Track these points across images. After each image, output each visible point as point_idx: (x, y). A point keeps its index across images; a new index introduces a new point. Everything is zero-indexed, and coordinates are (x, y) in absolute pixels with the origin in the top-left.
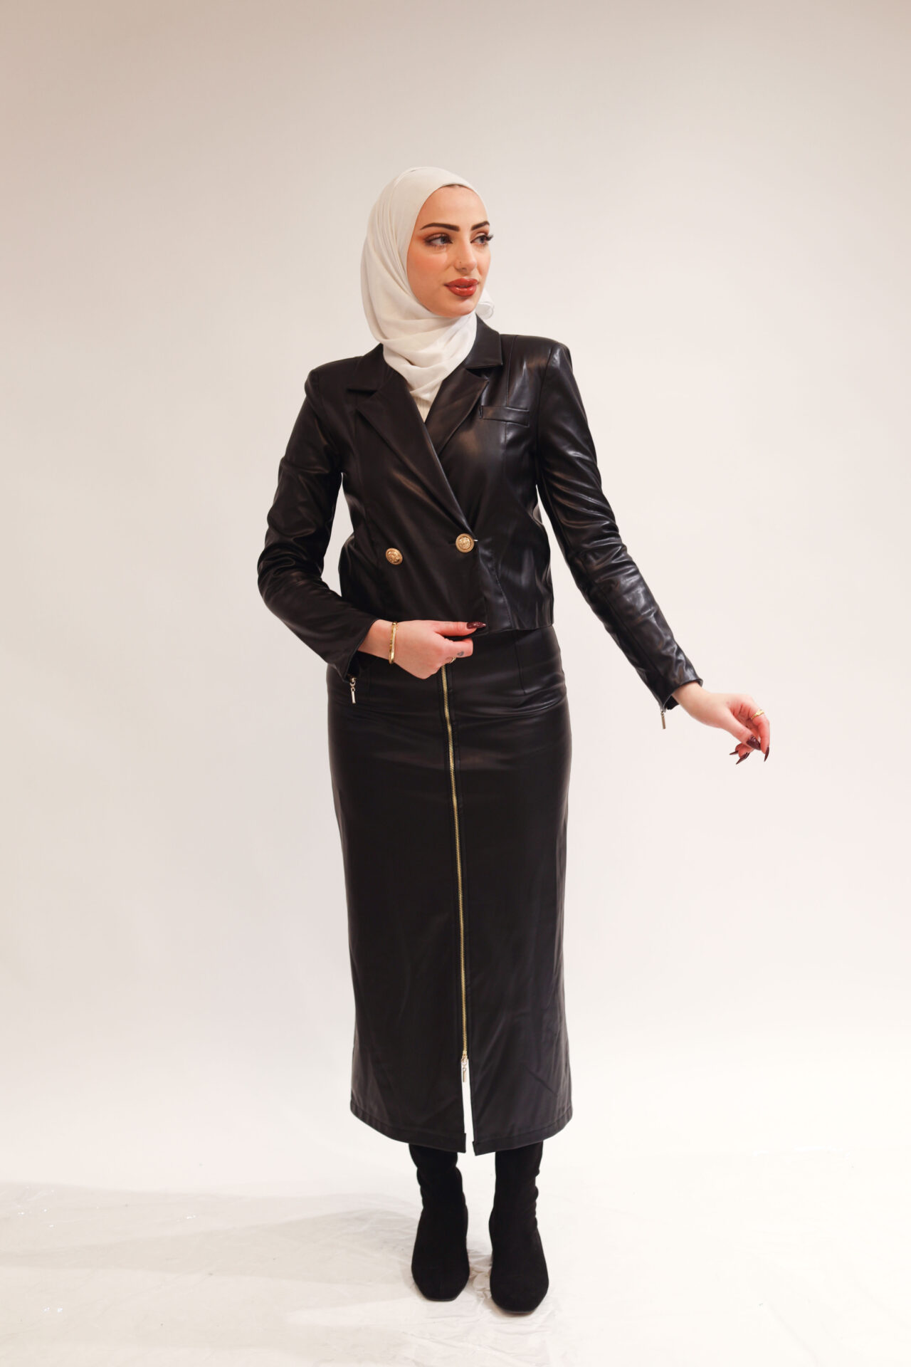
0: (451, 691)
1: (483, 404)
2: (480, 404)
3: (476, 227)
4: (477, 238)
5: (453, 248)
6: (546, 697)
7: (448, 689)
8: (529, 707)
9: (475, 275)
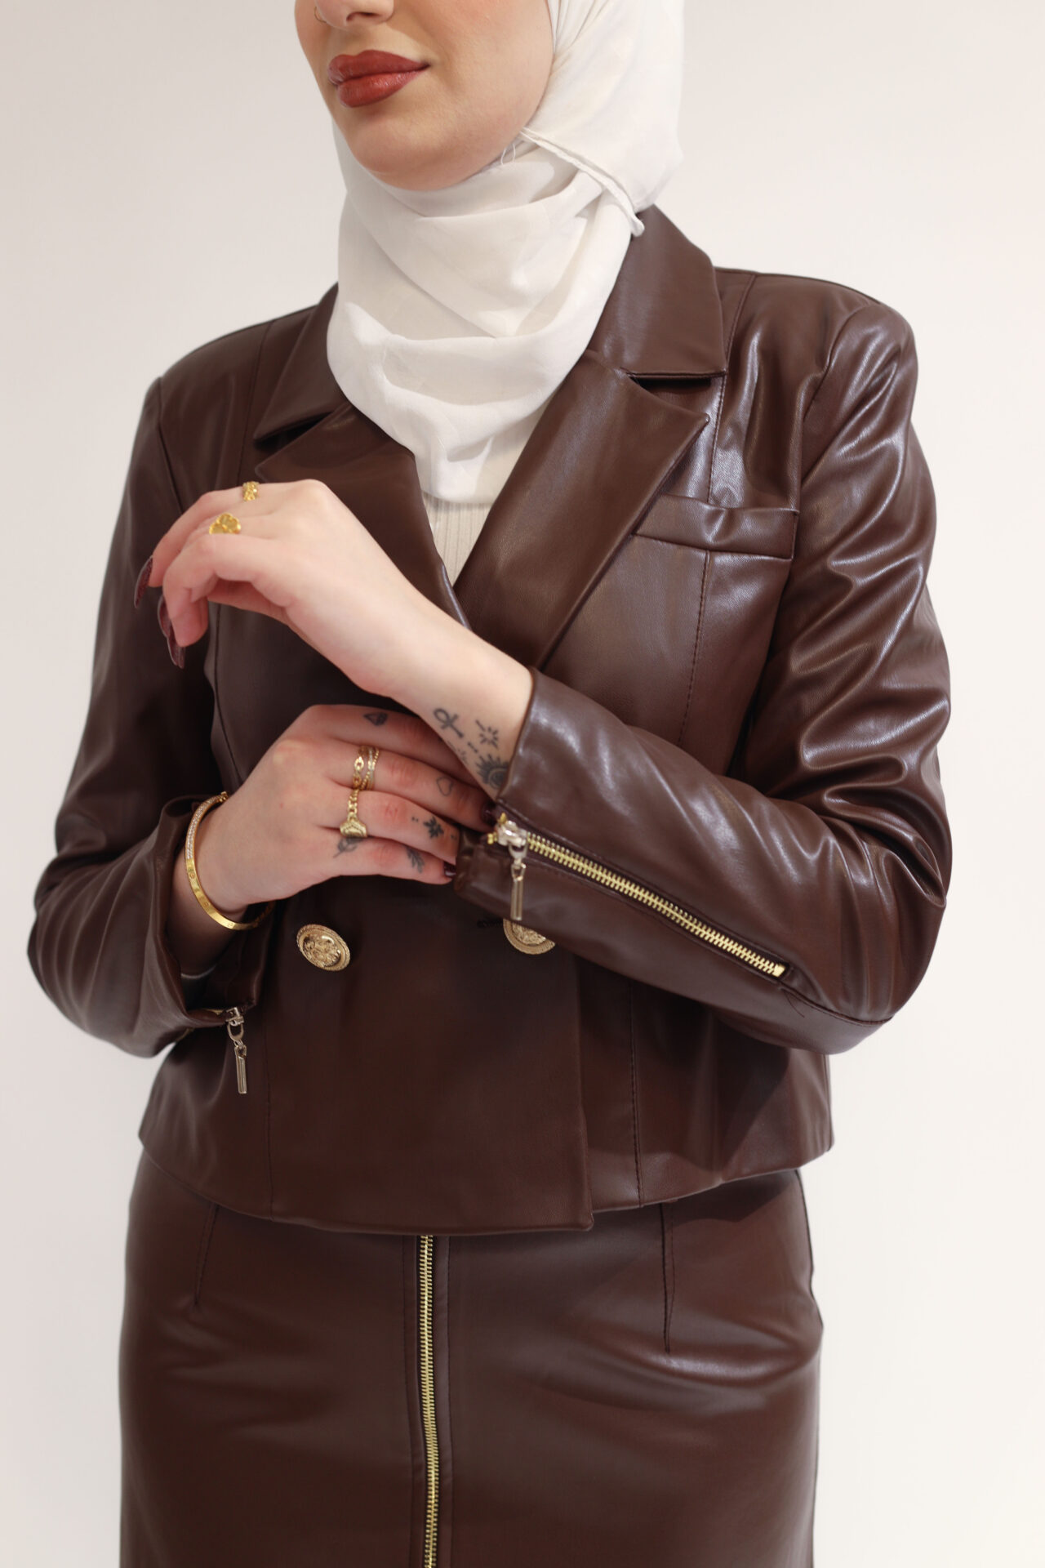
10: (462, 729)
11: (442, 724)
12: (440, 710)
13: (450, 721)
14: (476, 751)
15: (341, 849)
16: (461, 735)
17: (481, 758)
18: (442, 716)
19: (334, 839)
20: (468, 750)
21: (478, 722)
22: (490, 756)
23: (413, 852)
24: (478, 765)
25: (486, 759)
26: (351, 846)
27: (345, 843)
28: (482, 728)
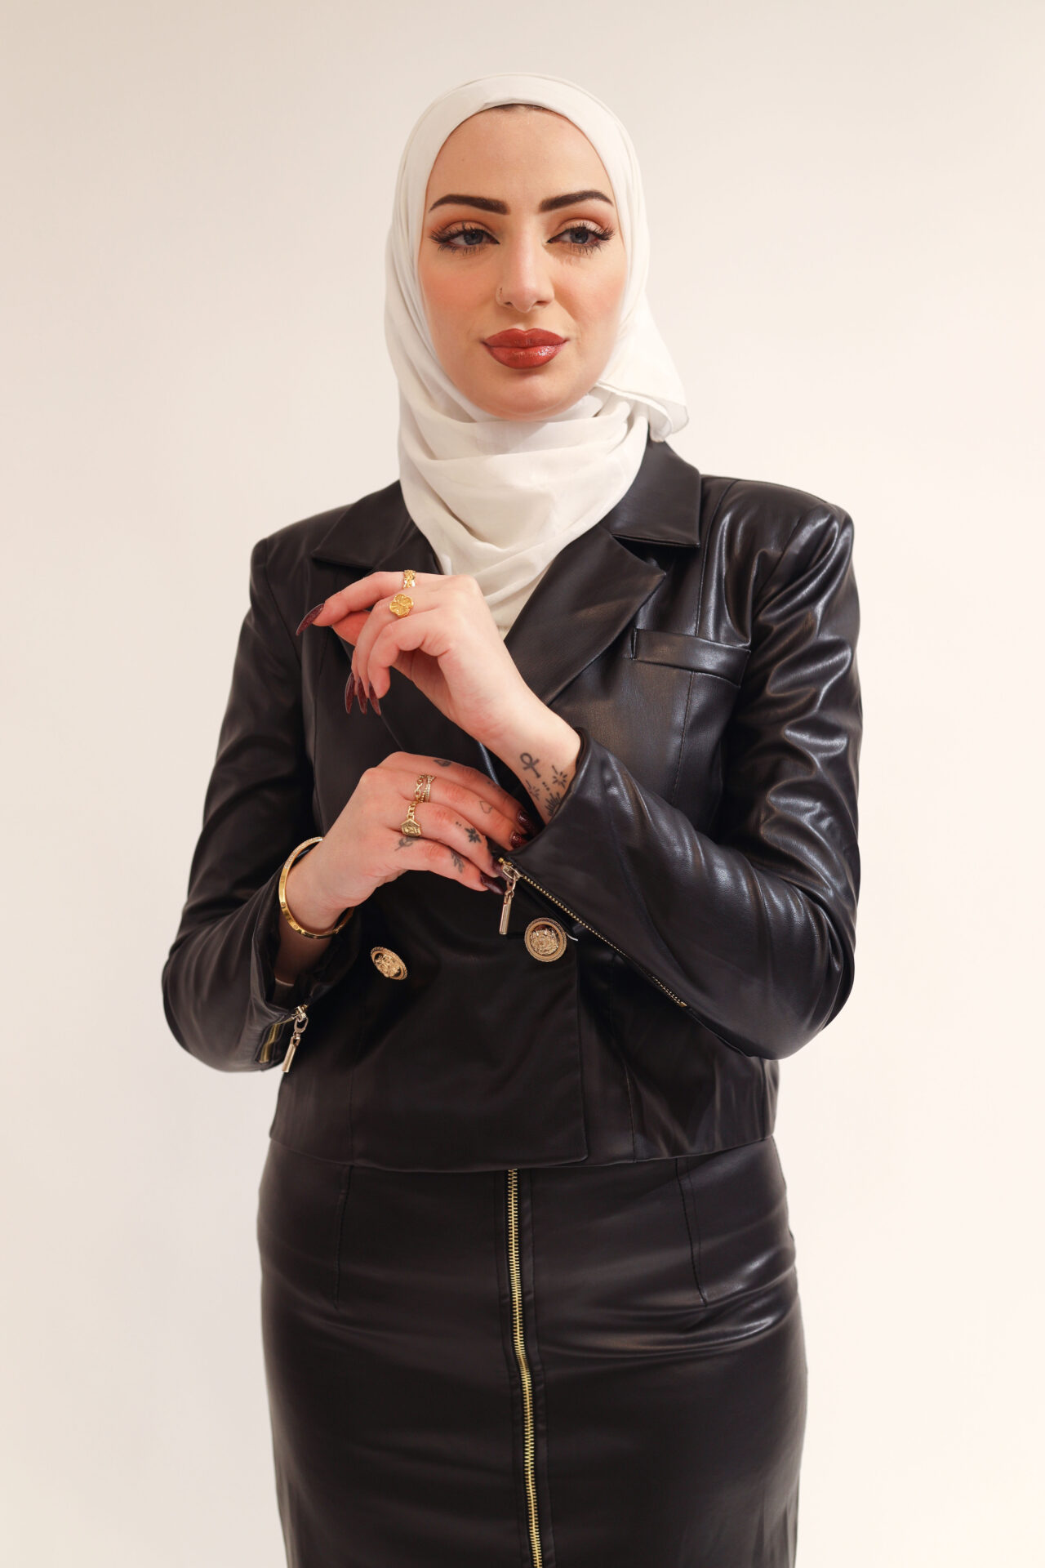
0: (531, 1297)
1: (640, 625)
2: (635, 626)
3: (553, 204)
4: (566, 231)
5: (490, 257)
6: (756, 1305)
7: (523, 1294)
8: (713, 1330)
9: (552, 320)
10: (539, 772)
11: (525, 766)
12: (527, 754)
13: (531, 763)
14: (548, 789)
15: (402, 844)
16: (538, 776)
17: (551, 794)
18: (527, 759)
19: (397, 837)
20: (542, 788)
21: (553, 767)
22: (558, 794)
23: (456, 853)
24: (547, 800)
25: (555, 795)
26: (409, 843)
27: (405, 840)
28: (556, 772)
